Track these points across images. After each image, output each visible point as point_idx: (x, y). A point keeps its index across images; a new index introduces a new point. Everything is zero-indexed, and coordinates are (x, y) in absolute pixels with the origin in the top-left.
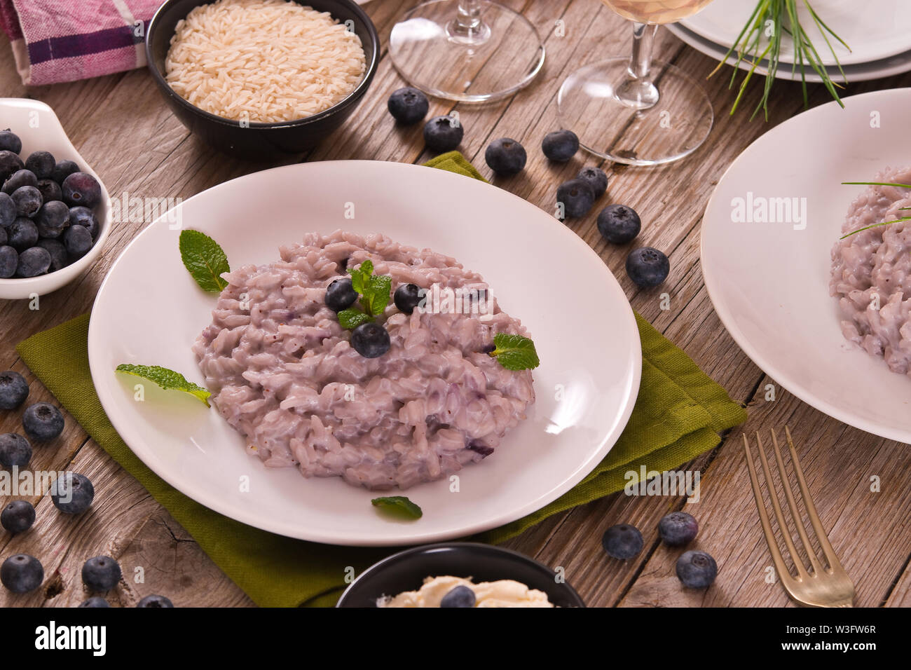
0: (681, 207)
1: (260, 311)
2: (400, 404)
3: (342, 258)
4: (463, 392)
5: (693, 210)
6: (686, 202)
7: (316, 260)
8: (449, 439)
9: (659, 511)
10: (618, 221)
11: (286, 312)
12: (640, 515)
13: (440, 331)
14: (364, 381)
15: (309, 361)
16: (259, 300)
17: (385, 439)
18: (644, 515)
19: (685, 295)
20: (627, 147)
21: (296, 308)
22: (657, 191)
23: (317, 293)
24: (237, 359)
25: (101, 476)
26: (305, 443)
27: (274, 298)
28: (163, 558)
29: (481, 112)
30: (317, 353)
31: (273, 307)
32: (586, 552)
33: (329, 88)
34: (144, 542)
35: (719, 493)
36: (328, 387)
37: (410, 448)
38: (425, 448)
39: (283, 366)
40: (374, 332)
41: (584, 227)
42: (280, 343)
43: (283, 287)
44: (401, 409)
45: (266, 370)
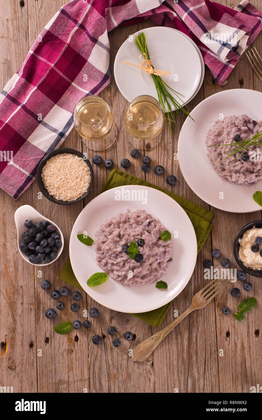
0: (167, 154)
1: (109, 256)
3: (119, 235)
5: (170, 154)
6: (167, 152)
7: (114, 238)
8: (163, 265)
9: (208, 248)
10: (160, 172)
11: (114, 255)
12: (205, 251)
13: (149, 244)
14: (141, 265)
15: (127, 266)
16: (107, 253)
17: (151, 271)
18: (206, 251)
19: (181, 181)
20: (147, 143)
21: (117, 253)
22: (160, 152)
23: (119, 249)
24: (110, 268)
26: (136, 283)
27: (110, 253)
28: (120, 317)
29: (111, 149)
30: (127, 263)
31: (111, 254)
32: (200, 268)
33: (86, 180)
34: (114, 314)
35: (218, 236)
36: (135, 271)
37: (157, 272)
38: (161, 271)
39: (122, 269)
40: (140, 258)
41: (151, 172)
42: (118, 264)
43: (111, 250)
44: (152, 266)
45: (119, 271)
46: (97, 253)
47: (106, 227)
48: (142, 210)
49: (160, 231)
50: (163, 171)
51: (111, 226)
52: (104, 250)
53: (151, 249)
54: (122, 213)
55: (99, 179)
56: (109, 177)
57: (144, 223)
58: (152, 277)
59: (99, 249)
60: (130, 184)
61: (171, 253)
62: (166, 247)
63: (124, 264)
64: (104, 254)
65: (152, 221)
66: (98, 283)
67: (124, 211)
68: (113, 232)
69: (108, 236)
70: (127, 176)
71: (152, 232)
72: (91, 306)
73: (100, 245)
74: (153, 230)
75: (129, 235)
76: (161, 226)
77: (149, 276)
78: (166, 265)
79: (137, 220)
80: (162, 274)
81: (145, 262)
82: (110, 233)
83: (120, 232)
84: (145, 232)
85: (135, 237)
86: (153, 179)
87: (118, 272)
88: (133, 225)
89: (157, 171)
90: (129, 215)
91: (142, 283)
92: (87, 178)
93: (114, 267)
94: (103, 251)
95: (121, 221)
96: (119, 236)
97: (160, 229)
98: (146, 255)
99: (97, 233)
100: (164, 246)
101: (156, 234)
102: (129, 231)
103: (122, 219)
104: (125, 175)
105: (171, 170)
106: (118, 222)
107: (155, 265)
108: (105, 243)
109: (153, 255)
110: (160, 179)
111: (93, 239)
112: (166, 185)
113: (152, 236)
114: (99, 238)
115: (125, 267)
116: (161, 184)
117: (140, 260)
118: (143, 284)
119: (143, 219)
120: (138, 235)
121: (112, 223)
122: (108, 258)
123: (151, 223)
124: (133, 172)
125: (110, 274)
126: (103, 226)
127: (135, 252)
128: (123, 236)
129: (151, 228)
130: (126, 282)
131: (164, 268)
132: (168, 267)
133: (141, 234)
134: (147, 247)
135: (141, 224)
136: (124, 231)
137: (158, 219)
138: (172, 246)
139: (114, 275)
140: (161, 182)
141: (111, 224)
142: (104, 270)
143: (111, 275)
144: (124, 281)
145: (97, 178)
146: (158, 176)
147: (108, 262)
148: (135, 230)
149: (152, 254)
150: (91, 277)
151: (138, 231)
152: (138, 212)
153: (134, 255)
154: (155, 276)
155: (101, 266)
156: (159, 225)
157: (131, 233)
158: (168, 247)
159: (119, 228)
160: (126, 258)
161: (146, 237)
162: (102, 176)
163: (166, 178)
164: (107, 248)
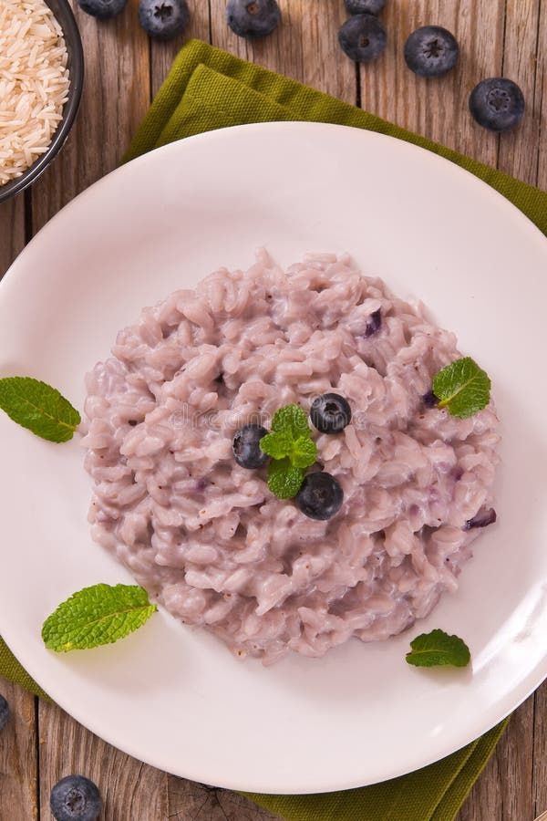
1: (160, 487)
2: (381, 536)
3: (214, 376)
4: (442, 488)
7: (187, 395)
8: (448, 541)
10: (435, 61)
11: (192, 483)
13: (376, 425)
14: (332, 535)
15: (258, 541)
16: (153, 472)
17: (381, 576)
21: (203, 474)
23: (217, 449)
24: (165, 556)
25: (83, 745)
26: (305, 637)
27: (167, 470)
30: (259, 525)
31: (174, 479)
36: (298, 566)
37: (417, 579)
38: (435, 575)
39: (231, 560)
40: (323, 495)
41: (388, 62)
42: (212, 530)
43: (172, 453)
44: (385, 544)
45: (212, 568)
46: (99, 478)
47: (146, 338)
48: (340, 256)
49: (429, 359)
50: (452, 54)
51: (174, 336)
52: (133, 455)
53: (384, 448)
54: (232, 270)
55: (111, 98)
56: (162, 88)
57: (349, 318)
58: (387, 607)
59: (109, 455)
60: (279, 117)
61: (489, 481)
62: (464, 447)
63: (241, 532)
64: (134, 482)
65: (391, 313)
66: (103, 637)
67: (242, 260)
68: (182, 363)
69: (155, 389)
70: (259, 81)
71: (390, 369)
72: (60, 766)
73: (112, 434)
74: (395, 353)
75: (269, 379)
76: (437, 334)
77: (371, 599)
78: (462, 548)
79: (312, 302)
80: (441, 592)
81: (350, 519)
82: (165, 372)
83: (219, 362)
84: (354, 359)
85: (299, 386)
86: (401, 101)
87: (209, 574)
88: (290, 328)
89: (423, 56)
90: (271, 277)
91: (335, 637)
92: (51, 81)
93: (188, 548)
94: (131, 464)
95: (229, 308)
96: (218, 381)
97: (430, 349)
98: (355, 483)
99: (97, 374)
100: (454, 443)
101: (408, 375)
102: (270, 356)
103: (231, 296)
104: (248, 76)
105: (496, 55)
106: (211, 314)
107: (403, 541)
108: (142, 420)
109: (396, 483)
110: (435, 98)
111: (77, 403)
112: (466, 131)
113: (387, 386)
114: (108, 398)
115: (245, 546)
116: (441, 128)
117: (326, 505)
118: (340, 639)
119: (341, 298)
120: (316, 376)
121: (182, 317)
122: (156, 501)
123: (382, 320)
124: (296, 61)
125: (165, 593)
126: (130, 334)
127: (300, 459)
128: (239, 379)
129: (385, 345)
130: (250, 627)
131: (454, 562)
132: (472, 556)
133: (334, 373)
134: (363, 439)
135: (333, 327)
136: (243, 358)
137: (422, 306)
138: (497, 443)
139: (186, 594)
140: (443, 116)
141: (176, 327)
142: (134, 569)
143: (172, 593)
144: (240, 627)
145: (102, 90)
146: (428, 83)
147: (154, 523)
148: (303, 349)
149: (391, 479)
150: (63, 608)
151: (318, 356)
152: (319, 265)
153: (294, 478)
154: (407, 604)
155: (121, 548)
156: (428, 329)
157: (280, 367)
158: (472, 449)
159: (216, 343)
160: (249, 495)
161: (356, 388)
162: (127, 83)
163: (466, 94)
164: (155, 443)
